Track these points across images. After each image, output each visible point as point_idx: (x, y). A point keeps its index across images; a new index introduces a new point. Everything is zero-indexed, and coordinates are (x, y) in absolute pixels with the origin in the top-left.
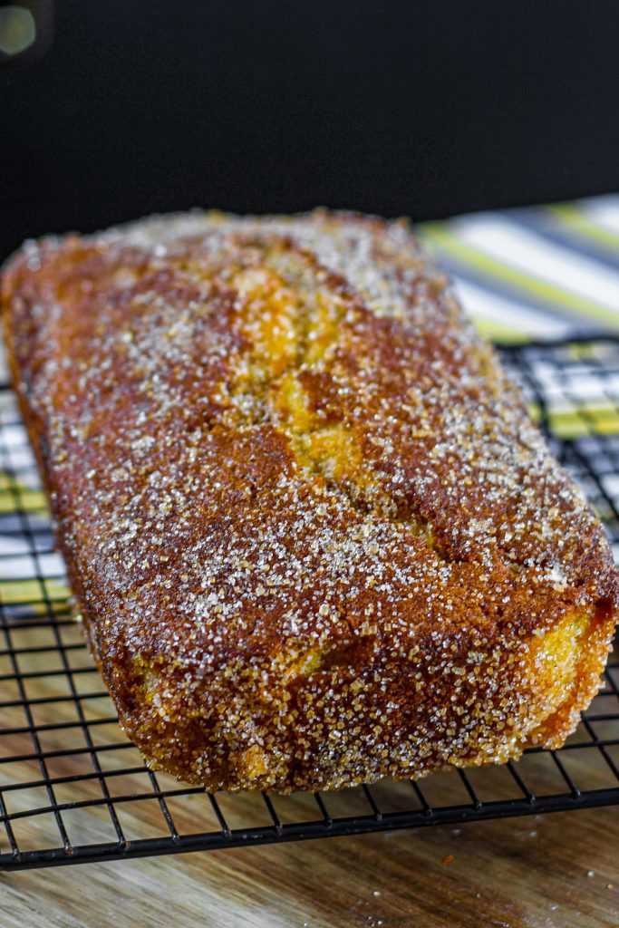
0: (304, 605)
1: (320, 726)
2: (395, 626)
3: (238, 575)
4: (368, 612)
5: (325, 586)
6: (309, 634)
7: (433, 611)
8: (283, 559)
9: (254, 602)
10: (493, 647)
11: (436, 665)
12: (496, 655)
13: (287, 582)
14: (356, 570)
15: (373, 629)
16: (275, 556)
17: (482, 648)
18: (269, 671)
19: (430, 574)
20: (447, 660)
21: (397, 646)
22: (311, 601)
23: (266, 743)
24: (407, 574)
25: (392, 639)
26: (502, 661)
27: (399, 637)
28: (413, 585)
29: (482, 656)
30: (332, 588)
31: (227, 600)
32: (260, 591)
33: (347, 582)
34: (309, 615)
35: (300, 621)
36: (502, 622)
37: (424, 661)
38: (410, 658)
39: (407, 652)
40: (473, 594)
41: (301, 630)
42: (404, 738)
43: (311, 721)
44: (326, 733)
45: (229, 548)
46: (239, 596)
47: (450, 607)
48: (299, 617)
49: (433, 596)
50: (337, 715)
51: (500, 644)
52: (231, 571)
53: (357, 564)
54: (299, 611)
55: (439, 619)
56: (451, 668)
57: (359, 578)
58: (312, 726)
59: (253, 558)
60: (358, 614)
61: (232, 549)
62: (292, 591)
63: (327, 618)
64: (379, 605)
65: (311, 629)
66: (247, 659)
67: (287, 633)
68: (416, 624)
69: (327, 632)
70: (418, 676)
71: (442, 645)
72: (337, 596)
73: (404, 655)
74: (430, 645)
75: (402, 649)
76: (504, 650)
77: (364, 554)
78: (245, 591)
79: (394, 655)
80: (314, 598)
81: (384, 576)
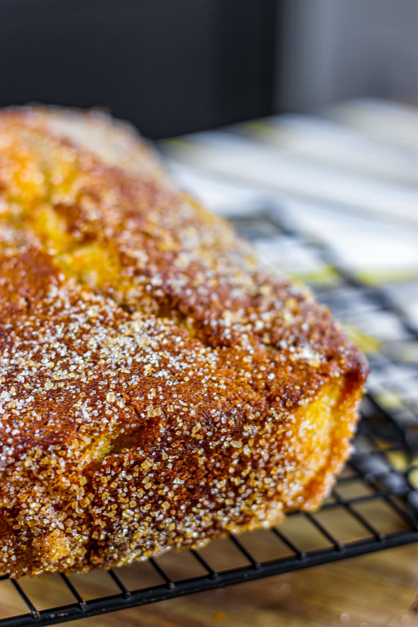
0: (92, 394)
1: (114, 507)
2: (177, 407)
3: (26, 373)
4: (150, 397)
5: (108, 376)
6: (100, 420)
7: (208, 391)
8: (65, 357)
9: (44, 396)
10: (265, 420)
11: (216, 441)
12: (268, 427)
13: (72, 375)
14: (134, 361)
15: (157, 411)
16: (58, 355)
17: (255, 421)
18: (65, 458)
19: (199, 360)
20: (225, 434)
21: (180, 425)
22: (98, 390)
23: (66, 527)
24: (180, 361)
25: (175, 420)
26: (273, 432)
27: (181, 417)
28: (187, 370)
29: (257, 428)
30: (115, 378)
31: (19, 396)
32: (49, 385)
33: (128, 372)
34: (97, 403)
35: (90, 409)
36: (270, 397)
37: (205, 437)
38: (193, 435)
39: (190, 430)
40: (241, 374)
41: (93, 417)
42: (188, 511)
43: (106, 502)
44: (119, 512)
45: (13, 351)
46: (29, 392)
47: (224, 387)
48: (89, 405)
49: (207, 378)
50: (129, 495)
51: (271, 416)
52: (18, 370)
53: (133, 356)
54: (88, 400)
55: (216, 398)
56: (230, 442)
57: (138, 368)
58: (107, 506)
59: (37, 357)
60: (142, 398)
61: (16, 352)
62: (78, 383)
63: (114, 404)
64: (160, 389)
65: (102, 414)
66: (45, 448)
67: (79, 421)
68: (195, 404)
69: (116, 417)
70: (201, 451)
71: (220, 421)
72: (120, 384)
73: (188, 433)
74: (210, 422)
75: (185, 428)
76: (275, 422)
77: (138, 347)
78: (35, 387)
79: (178, 433)
80: (100, 388)
81: (160, 364)
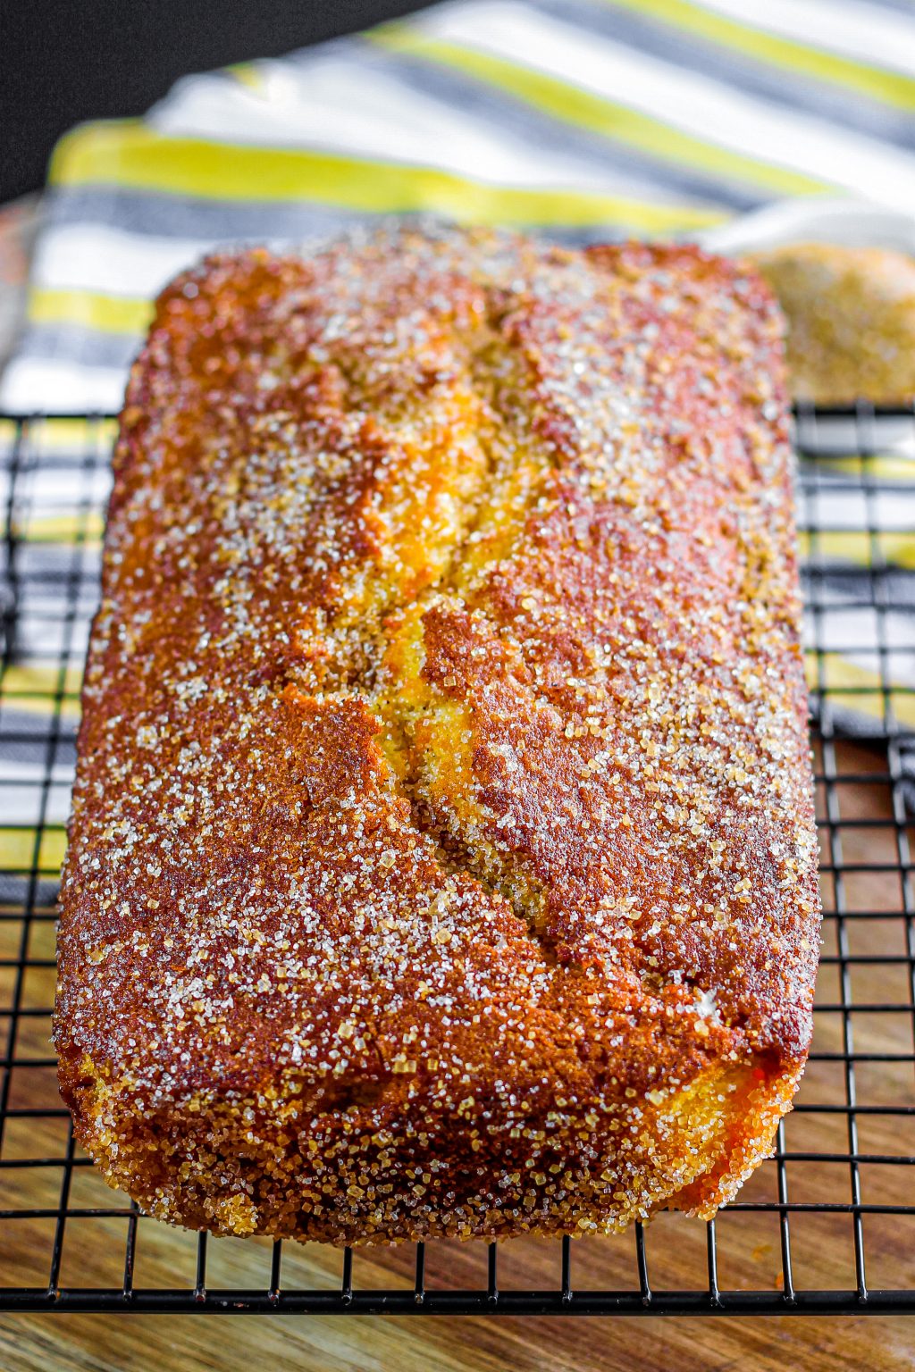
0: (319, 1017)
1: (333, 1179)
2: (445, 1065)
3: (241, 951)
4: (410, 1038)
5: (355, 990)
6: (317, 1065)
7: (504, 1049)
8: (313, 935)
9: (251, 1001)
10: (586, 1108)
11: (499, 1125)
12: (591, 1120)
13: (305, 974)
14: (409, 968)
15: (410, 1066)
16: (302, 927)
17: (568, 1110)
18: (254, 1108)
19: (517, 984)
20: (517, 1120)
21: (442, 1093)
22: (331, 1012)
23: (257, 1190)
24: (483, 982)
25: (436, 1083)
26: (600, 1127)
27: (445, 1081)
28: (484, 1003)
29: (570, 1119)
30: (365, 994)
31: (214, 993)
32: (265, 985)
33: (390, 986)
34: (323, 1035)
35: (307, 1043)
36: (604, 1074)
37: (481, 1118)
38: (460, 1112)
39: (457, 1103)
40: (572, 1025)
41: (306, 1058)
42: (460, 1201)
43: (319, 1172)
44: (342, 1186)
45: (244, 903)
46: (233, 988)
47: (530, 1045)
48: (309, 1036)
49: (511, 1023)
50: (356, 1168)
51: (597, 1106)
52: (234, 942)
53: (415, 957)
54: (310, 1028)
55: (510, 1062)
56: (521, 1131)
58: (321, 1178)
59: (270, 926)
60: (394, 1039)
61: (247, 906)
62: (308, 993)
63: (348, 1042)
64: (427, 1030)
65: (322, 1056)
66: (222, 1091)
67: (283, 1060)
68: (475, 1064)
69: (344, 1063)
70: (474, 1133)
71: (508, 1099)
72: (370, 1006)
73: (452, 1107)
74: (487, 1097)
75: (449, 1099)
76: (600, 1113)
77: (429, 941)
78: (244, 982)
79: (438, 1104)
80: (337, 1008)
81: (446, 981)
